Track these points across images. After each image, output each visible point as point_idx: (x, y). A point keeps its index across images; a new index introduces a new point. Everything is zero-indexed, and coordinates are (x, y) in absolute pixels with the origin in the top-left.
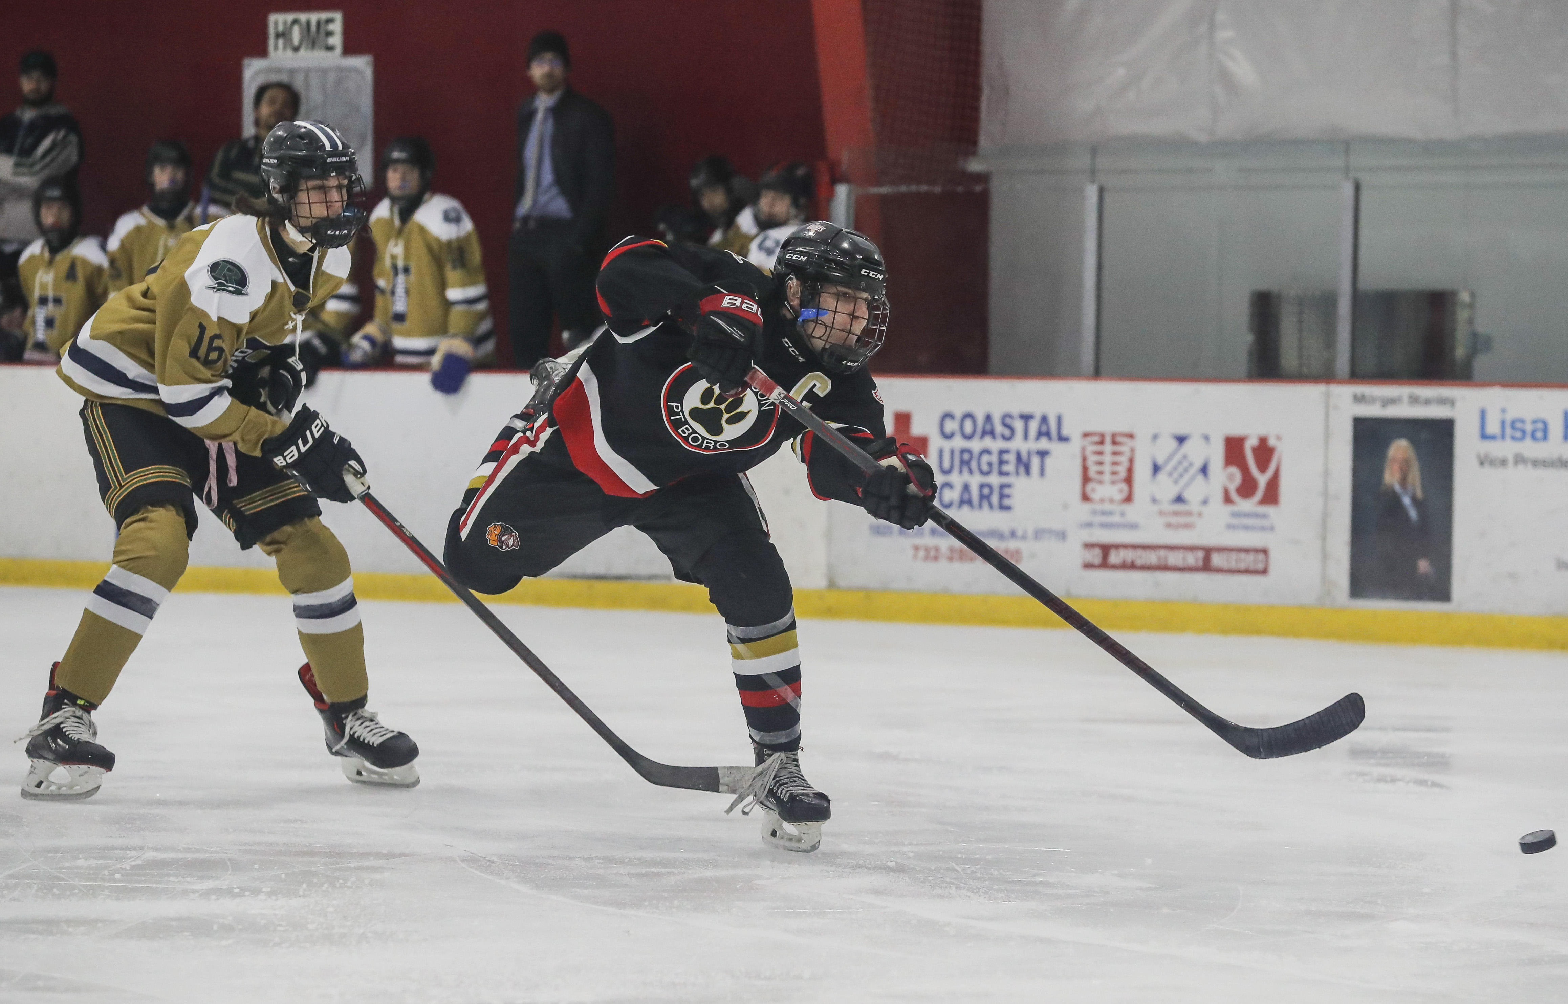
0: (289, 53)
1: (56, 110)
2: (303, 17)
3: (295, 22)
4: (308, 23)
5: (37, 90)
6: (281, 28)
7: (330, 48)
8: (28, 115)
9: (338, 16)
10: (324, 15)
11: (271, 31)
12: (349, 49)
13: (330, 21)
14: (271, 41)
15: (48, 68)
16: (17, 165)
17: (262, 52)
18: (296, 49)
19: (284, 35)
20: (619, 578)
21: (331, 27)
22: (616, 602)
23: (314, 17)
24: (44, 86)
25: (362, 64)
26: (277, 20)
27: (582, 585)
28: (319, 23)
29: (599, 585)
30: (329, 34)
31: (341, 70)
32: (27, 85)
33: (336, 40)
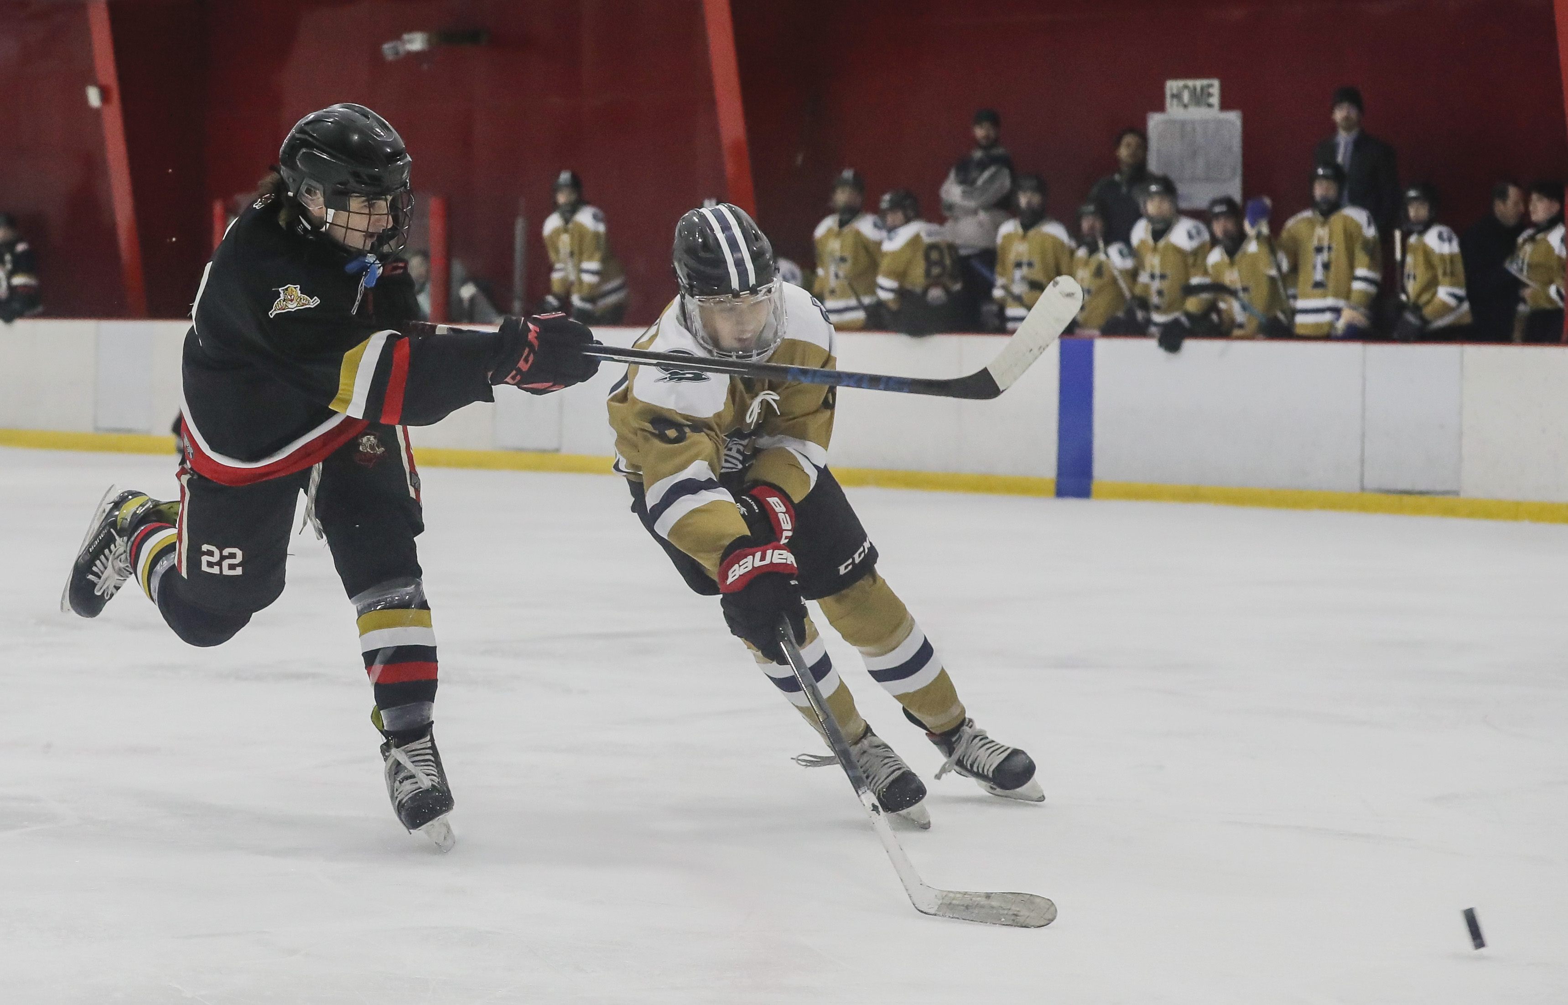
0: (1181, 110)
1: (999, 151)
2: (1190, 83)
3: (1186, 87)
4: (1195, 89)
5: (987, 137)
6: (1175, 91)
7: (1210, 106)
8: (978, 154)
9: (1216, 83)
10: (1205, 82)
11: (1168, 93)
12: (1225, 105)
13: (1210, 86)
14: (1168, 100)
15: (994, 120)
16: (964, 192)
17: (1160, 107)
18: (1185, 106)
19: (1177, 96)
20: (1421, 493)
21: (1211, 90)
22: (1419, 510)
23: (1199, 83)
24: (992, 134)
25: (1234, 118)
26: (1172, 86)
27: (1395, 498)
28: (1202, 89)
29: (1406, 499)
30: (1210, 95)
31: (1219, 122)
32: (980, 132)
33: (1215, 100)
